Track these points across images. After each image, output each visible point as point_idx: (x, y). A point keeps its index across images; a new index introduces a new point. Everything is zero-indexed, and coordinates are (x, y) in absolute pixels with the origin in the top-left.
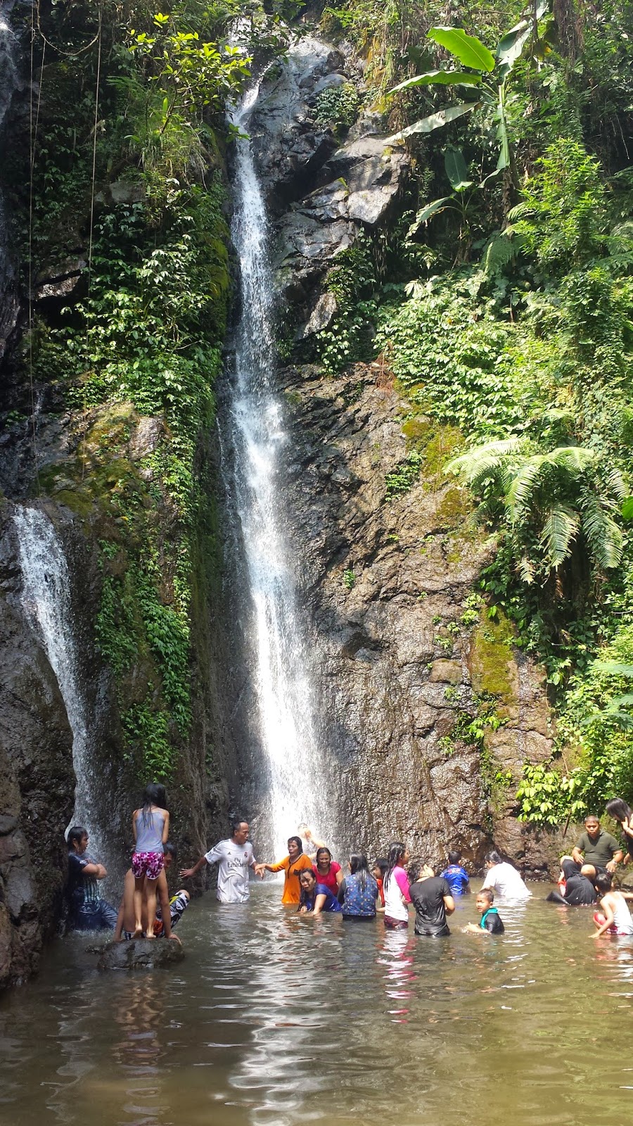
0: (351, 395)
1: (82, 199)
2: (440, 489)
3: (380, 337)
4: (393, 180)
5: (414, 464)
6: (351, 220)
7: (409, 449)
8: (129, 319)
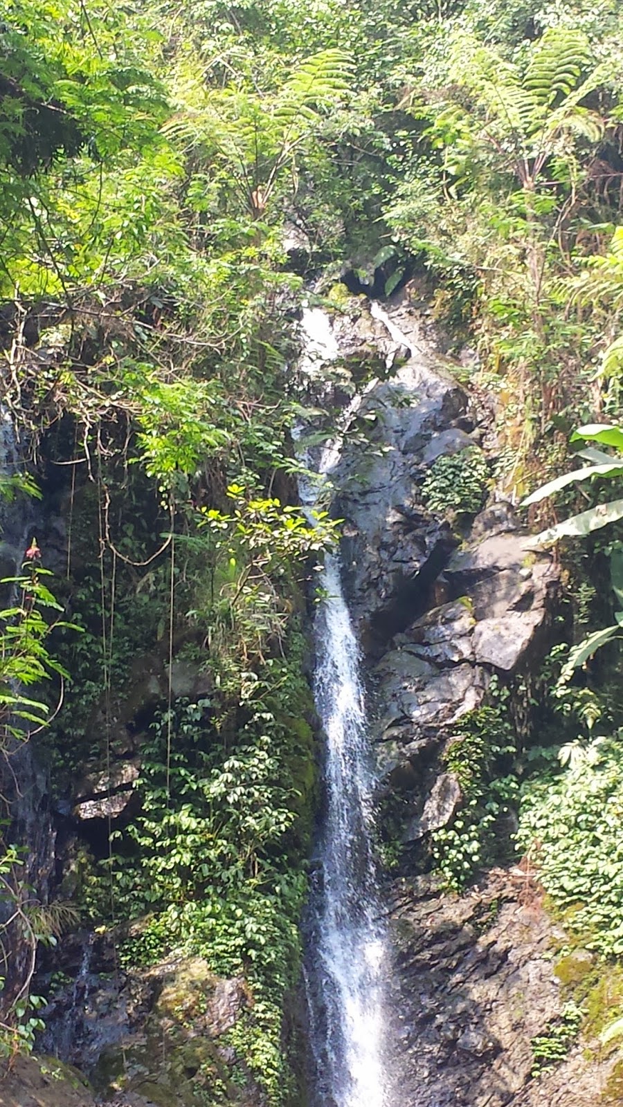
0: (483, 919)
1: (126, 679)
2: (607, 1059)
3: (522, 832)
4: (536, 604)
5: (572, 1022)
6: (479, 664)
7: (564, 1000)
8: (196, 849)
